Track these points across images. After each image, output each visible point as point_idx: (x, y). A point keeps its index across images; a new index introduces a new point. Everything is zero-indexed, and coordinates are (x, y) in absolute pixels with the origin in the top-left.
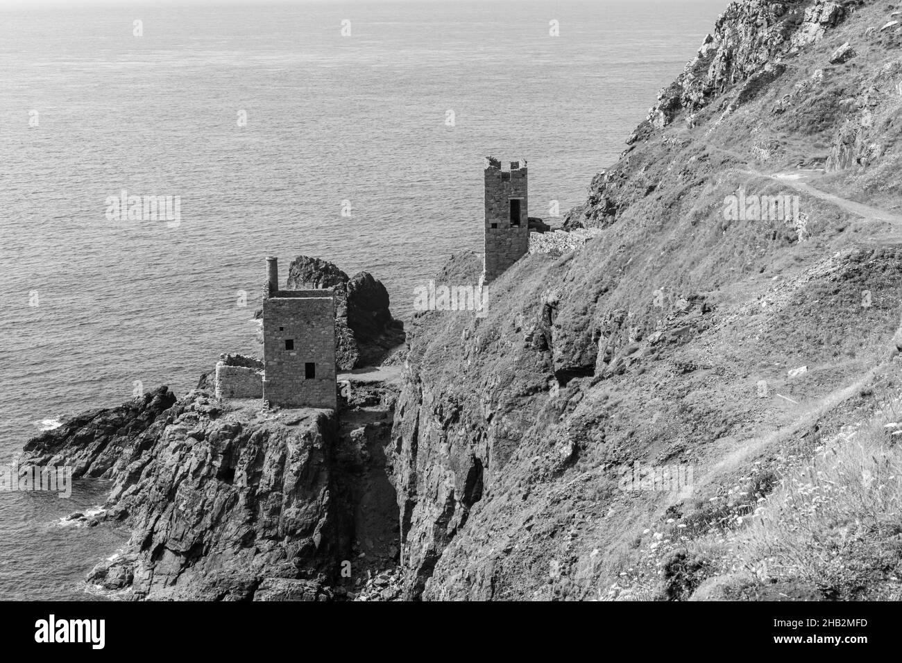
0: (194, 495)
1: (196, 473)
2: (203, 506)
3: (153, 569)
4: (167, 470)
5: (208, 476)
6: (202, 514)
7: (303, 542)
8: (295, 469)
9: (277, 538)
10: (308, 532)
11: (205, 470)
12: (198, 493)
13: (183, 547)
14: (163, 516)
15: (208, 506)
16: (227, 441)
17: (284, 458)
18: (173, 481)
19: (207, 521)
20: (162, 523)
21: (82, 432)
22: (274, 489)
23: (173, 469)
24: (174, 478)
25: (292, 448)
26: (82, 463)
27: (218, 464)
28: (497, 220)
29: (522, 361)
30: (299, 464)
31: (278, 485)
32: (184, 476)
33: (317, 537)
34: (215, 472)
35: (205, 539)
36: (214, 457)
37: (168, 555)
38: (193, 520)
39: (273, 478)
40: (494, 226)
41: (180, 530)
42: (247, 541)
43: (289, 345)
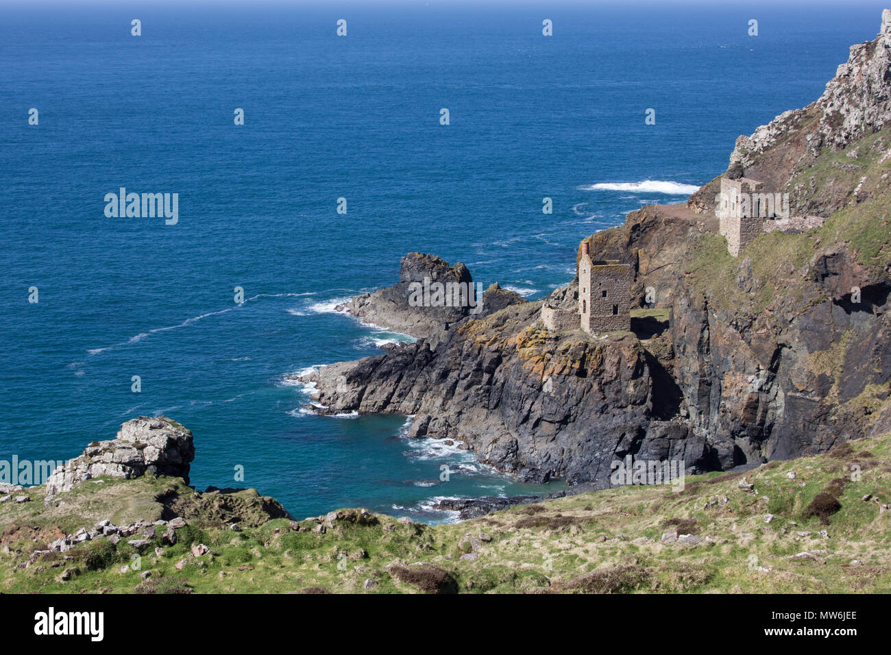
0: (560, 387)
1: (560, 374)
2: (568, 393)
3: (534, 434)
4: (536, 373)
5: (569, 375)
7: (643, 408)
8: (631, 365)
10: (643, 402)
11: (566, 371)
12: (563, 385)
13: (556, 418)
14: (536, 402)
15: (572, 392)
16: (582, 352)
17: (620, 359)
18: (542, 380)
19: (572, 401)
20: (537, 406)
22: (616, 378)
23: (541, 373)
24: (542, 378)
25: (626, 354)
26: (389, 389)
27: (577, 365)
30: (633, 362)
31: (618, 376)
33: (649, 404)
34: (574, 371)
35: (572, 412)
36: (574, 362)
37: (545, 424)
38: (563, 401)
39: (614, 372)
41: (554, 408)
42: (603, 410)
43: (604, 294)
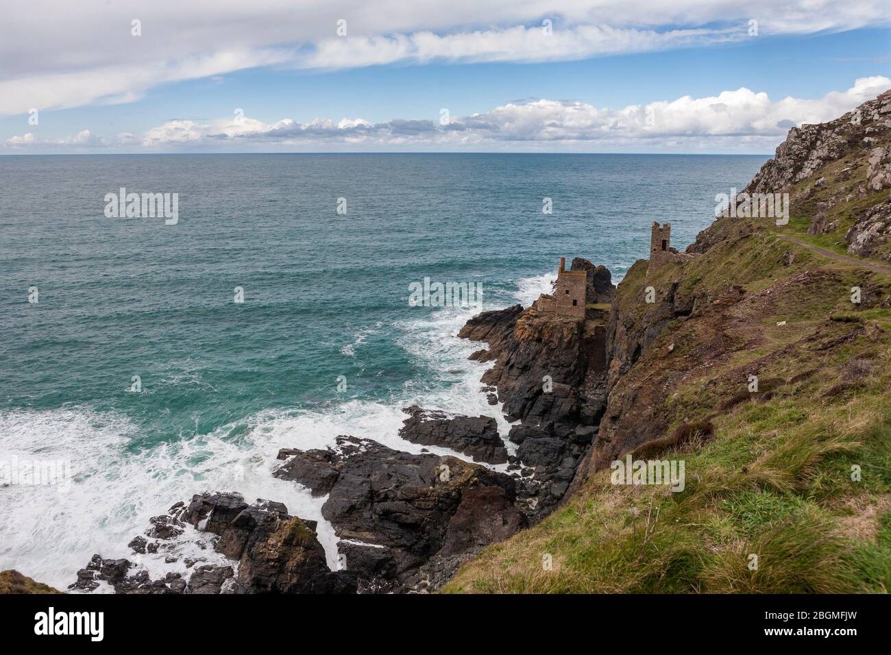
0: (526, 347)
1: (527, 339)
2: (529, 351)
4: (517, 336)
5: (532, 340)
6: (529, 354)
7: (566, 369)
8: (566, 341)
9: (556, 367)
10: (569, 366)
11: (531, 338)
12: (528, 346)
13: (520, 366)
14: (514, 354)
15: (531, 352)
16: (540, 328)
17: (562, 336)
19: (531, 357)
20: (513, 356)
21: (488, 319)
22: (557, 348)
23: (519, 336)
24: (519, 340)
25: (565, 333)
26: (487, 330)
27: (536, 336)
28: (656, 248)
29: (662, 306)
30: (567, 339)
31: (559, 346)
32: (523, 339)
33: (572, 368)
34: (535, 339)
35: (529, 364)
36: (535, 333)
37: (515, 369)
38: (525, 357)
39: (557, 343)
40: (655, 250)
41: (520, 360)
43: (567, 292)
